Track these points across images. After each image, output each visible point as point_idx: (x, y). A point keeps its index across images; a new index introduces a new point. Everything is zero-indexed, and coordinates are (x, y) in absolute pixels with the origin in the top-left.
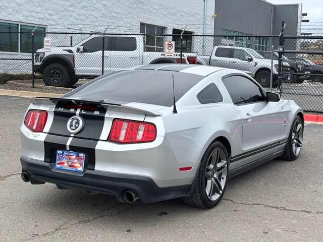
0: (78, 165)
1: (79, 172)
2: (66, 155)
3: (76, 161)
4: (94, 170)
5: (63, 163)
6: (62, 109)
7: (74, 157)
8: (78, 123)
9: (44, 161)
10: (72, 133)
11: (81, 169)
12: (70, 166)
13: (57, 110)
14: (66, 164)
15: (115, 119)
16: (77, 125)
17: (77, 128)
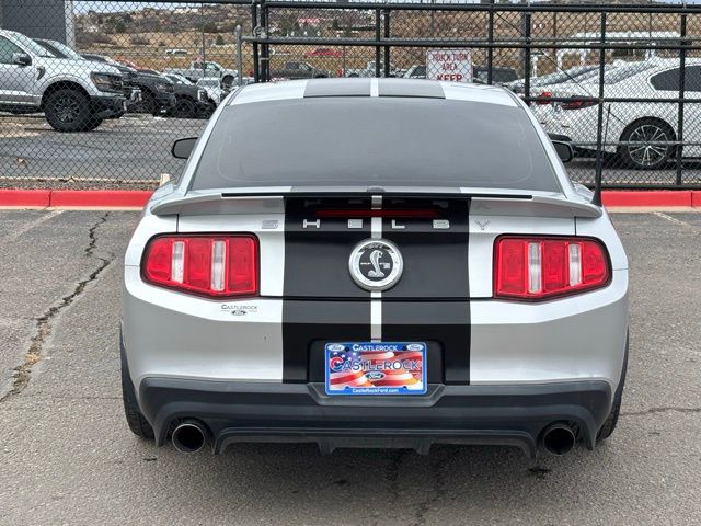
0: (407, 376)
1: (416, 395)
2: (360, 353)
3: (397, 365)
4: (468, 383)
5: (352, 378)
6: (317, 224)
7: (390, 355)
8: (386, 258)
9: (285, 381)
10: (376, 289)
11: (418, 386)
12: (377, 383)
13: (294, 228)
14: (363, 380)
15: (500, 238)
16: (387, 266)
17: (387, 272)
